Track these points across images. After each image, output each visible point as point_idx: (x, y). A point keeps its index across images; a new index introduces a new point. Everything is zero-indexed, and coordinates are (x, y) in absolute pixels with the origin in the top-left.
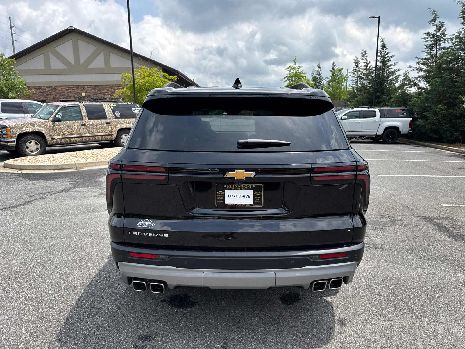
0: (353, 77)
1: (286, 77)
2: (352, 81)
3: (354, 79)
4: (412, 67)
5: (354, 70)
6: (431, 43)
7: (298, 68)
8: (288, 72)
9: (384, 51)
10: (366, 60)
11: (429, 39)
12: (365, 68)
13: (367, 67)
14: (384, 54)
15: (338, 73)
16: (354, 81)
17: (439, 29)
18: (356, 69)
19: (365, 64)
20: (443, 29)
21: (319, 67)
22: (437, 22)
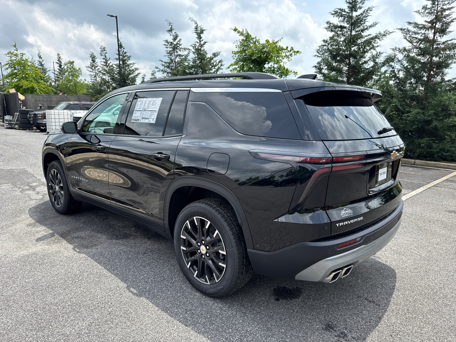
0: (90, 71)
1: (7, 64)
2: (91, 76)
3: (92, 74)
4: (158, 68)
5: (92, 65)
6: (171, 49)
7: (22, 55)
8: (9, 59)
9: (122, 50)
10: (106, 56)
11: (168, 46)
12: (105, 64)
13: (107, 63)
14: (123, 53)
15: (70, 65)
16: (92, 75)
17: (175, 39)
18: (93, 64)
19: (104, 60)
20: (178, 39)
21: (40, 57)
22: (173, 32)
